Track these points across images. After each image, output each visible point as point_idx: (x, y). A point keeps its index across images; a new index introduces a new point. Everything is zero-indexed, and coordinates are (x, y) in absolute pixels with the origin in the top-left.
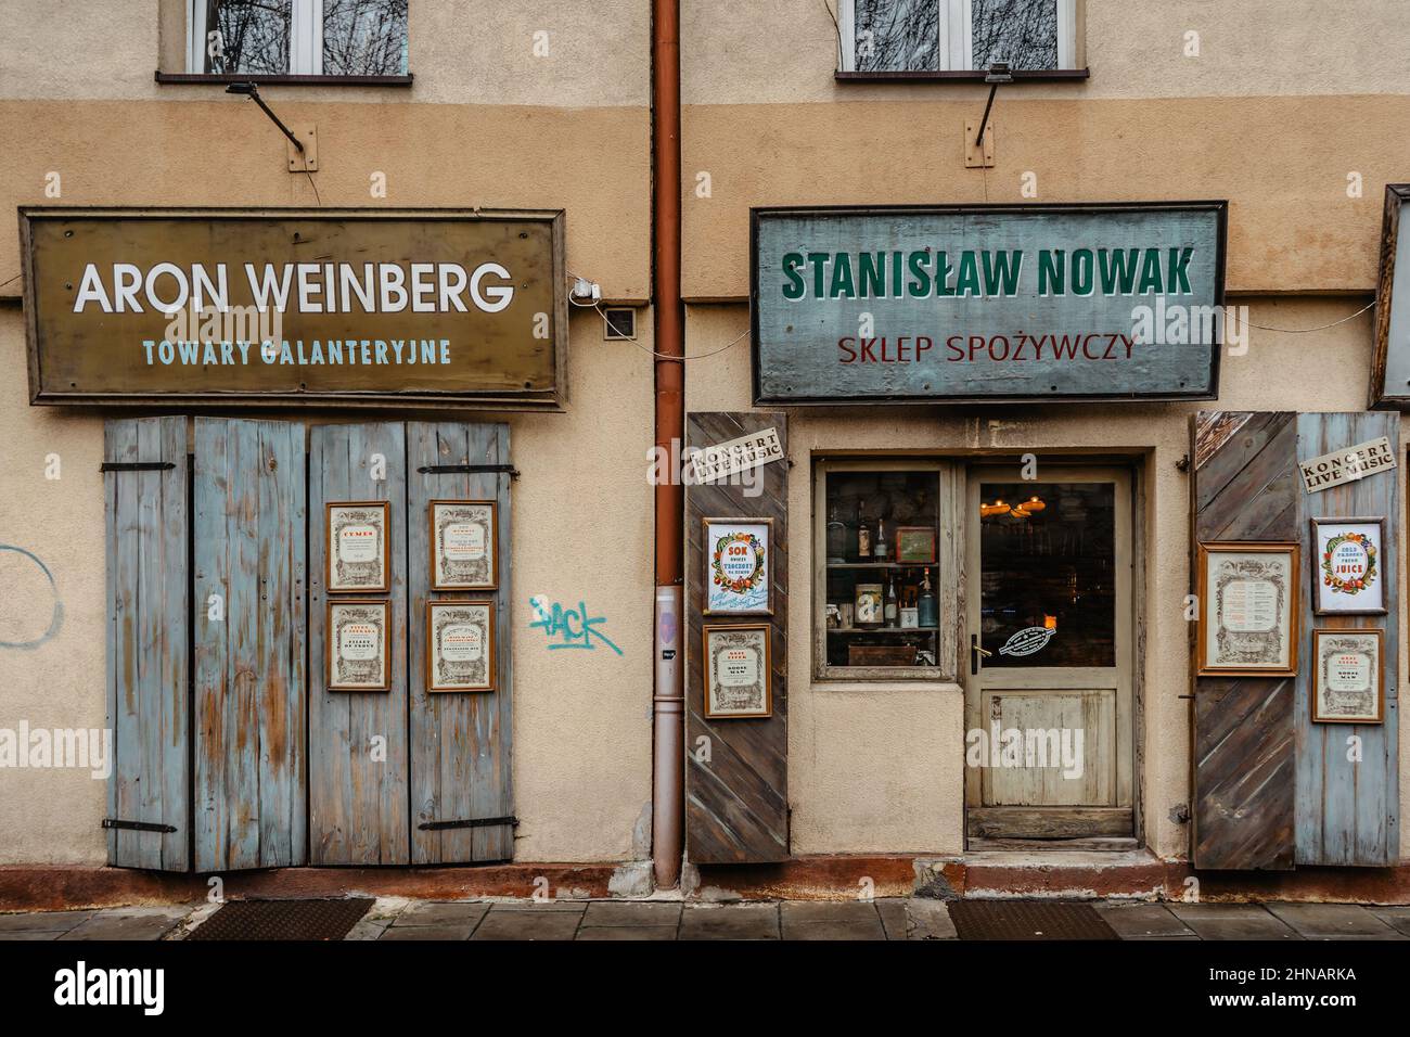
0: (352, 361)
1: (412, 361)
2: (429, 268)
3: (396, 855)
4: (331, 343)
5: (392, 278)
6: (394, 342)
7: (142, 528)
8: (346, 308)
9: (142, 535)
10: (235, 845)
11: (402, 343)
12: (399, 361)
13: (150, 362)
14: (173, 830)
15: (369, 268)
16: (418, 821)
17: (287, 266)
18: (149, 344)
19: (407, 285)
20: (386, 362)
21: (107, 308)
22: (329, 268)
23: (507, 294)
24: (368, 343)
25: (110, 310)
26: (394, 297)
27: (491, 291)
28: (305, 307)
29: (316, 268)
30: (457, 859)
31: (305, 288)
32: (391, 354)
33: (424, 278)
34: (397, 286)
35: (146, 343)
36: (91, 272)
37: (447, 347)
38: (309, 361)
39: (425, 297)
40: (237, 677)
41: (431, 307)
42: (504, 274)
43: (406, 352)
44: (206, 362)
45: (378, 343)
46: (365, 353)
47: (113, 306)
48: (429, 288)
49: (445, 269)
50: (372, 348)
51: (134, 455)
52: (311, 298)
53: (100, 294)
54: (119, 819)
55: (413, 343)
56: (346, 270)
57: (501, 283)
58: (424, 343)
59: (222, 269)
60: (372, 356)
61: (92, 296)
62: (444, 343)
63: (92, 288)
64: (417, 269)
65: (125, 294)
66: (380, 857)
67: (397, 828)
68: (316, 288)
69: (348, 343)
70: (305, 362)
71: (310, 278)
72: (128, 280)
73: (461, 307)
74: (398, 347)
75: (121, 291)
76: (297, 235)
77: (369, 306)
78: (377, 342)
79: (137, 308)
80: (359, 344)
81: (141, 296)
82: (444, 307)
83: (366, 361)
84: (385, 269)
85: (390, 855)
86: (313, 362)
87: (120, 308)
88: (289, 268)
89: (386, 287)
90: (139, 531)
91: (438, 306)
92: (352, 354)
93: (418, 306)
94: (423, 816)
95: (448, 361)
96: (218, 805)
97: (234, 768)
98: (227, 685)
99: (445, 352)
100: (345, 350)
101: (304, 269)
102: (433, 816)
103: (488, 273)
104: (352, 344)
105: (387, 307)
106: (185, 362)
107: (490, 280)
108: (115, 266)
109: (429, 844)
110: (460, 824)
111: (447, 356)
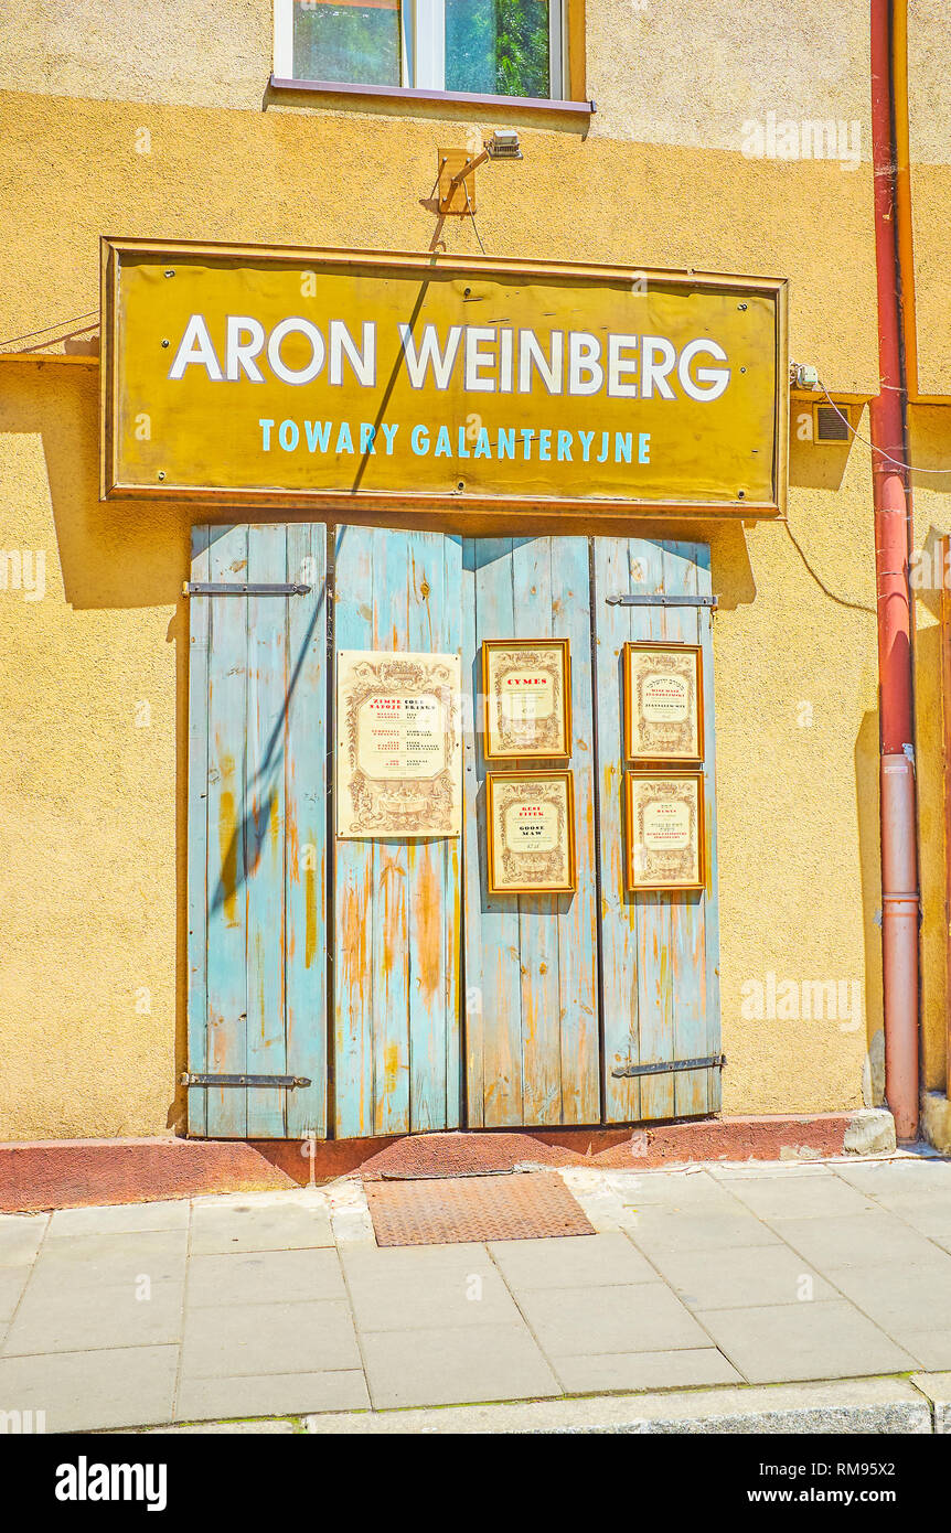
0: (527, 457)
1: (602, 459)
2: (630, 341)
3: (584, 1112)
4: (501, 431)
5: (585, 351)
6: (581, 433)
7: (254, 672)
8: (525, 386)
9: (254, 680)
10: (382, 1101)
11: (592, 434)
12: (586, 458)
13: (266, 447)
14: (306, 1083)
15: (557, 337)
16: (612, 1064)
17: (453, 329)
18: (266, 424)
19: (604, 361)
20: (570, 458)
21: (215, 374)
22: (507, 335)
23: (722, 377)
24: (549, 433)
25: (220, 377)
26: (586, 376)
27: (704, 375)
28: (474, 383)
29: (489, 334)
30: (658, 1115)
31: (475, 359)
32: (577, 449)
33: (625, 353)
34: (590, 362)
35: (262, 422)
36: (197, 325)
37: (647, 442)
38: (472, 454)
39: (624, 378)
40: (384, 875)
41: (630, 391)
42: (720, 354)
43: (596, 445)
44: (339, 450)
45: (562, 434)
46: (545, 445)
47: (224, 372)
48: (630, 366)
49: (650, 343)
50: (554, 440)
51: (242, 572)
52: (482, 372)
53: (207, 355)
54: (211, 1072)
55: (606, 435)
56: (528, 339)
57: (714, 364)
58: (619, 435)
59: (369, 329)
60: (553, 451)
61: (196, 357)
62: (645, 437)
63: (196, 346)
64: (617, 341)
65: (240, 357)
66: (562, 1115)
67: (585, 1074)
68: (488, 360)
69: (524, 432)
70: (467, 455)
71: (482, 346)
72: (245, 338)
73: (667, 393)
74: (587, 440)
75: (234, 352)
76: (468, 290)
77: (554, 386)
78: (560, 432)
79: (255, 375)
80: (538, 433)
81: (262, 360)
82: (647, 393)
83: (545, 457)
84: (577, 339)
85: (576, 1111)
86: (477, 456)
87: (233, 374)
88: (455, 332)
89: (577, 362)
90: (249, 675)
91: (639, 390)
92: (528, 444)
93: (616, 389)
94: (618, 1057)
95: (647, 461)
96: (362, 1047)
97: (380, 996)
98: (372, 885)
99: (644, 449)
100: (520, 441)
101: (474, 334)
102: (628, 1059)
103: (700, 352)
104: (528, 433)
105: (577, 388)
106: (312, 449)
107: (702, 360)
108: (230, 319)
109: (625, 1095)
110: (660, 1069)
111: (646, 454)
